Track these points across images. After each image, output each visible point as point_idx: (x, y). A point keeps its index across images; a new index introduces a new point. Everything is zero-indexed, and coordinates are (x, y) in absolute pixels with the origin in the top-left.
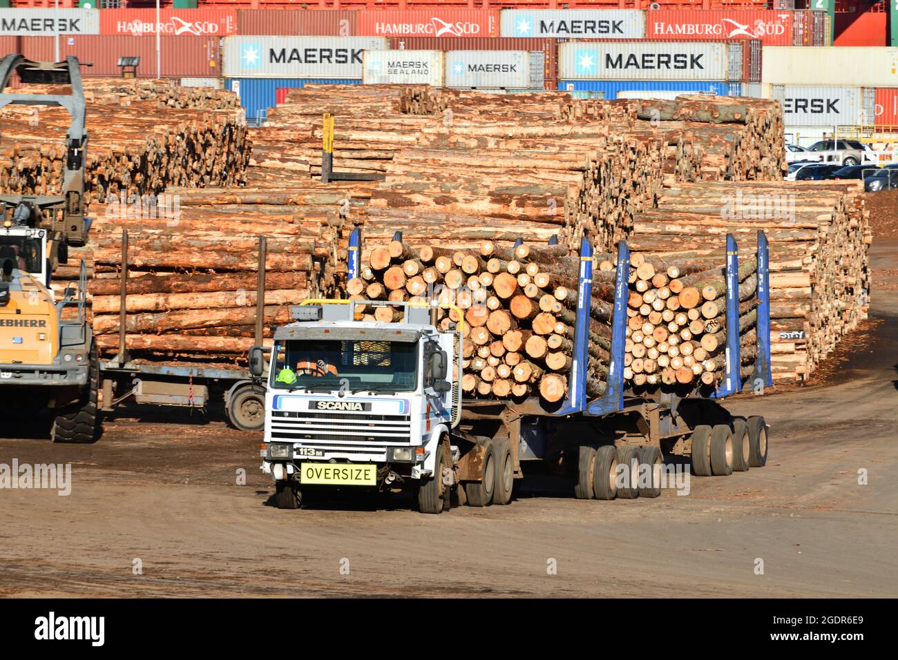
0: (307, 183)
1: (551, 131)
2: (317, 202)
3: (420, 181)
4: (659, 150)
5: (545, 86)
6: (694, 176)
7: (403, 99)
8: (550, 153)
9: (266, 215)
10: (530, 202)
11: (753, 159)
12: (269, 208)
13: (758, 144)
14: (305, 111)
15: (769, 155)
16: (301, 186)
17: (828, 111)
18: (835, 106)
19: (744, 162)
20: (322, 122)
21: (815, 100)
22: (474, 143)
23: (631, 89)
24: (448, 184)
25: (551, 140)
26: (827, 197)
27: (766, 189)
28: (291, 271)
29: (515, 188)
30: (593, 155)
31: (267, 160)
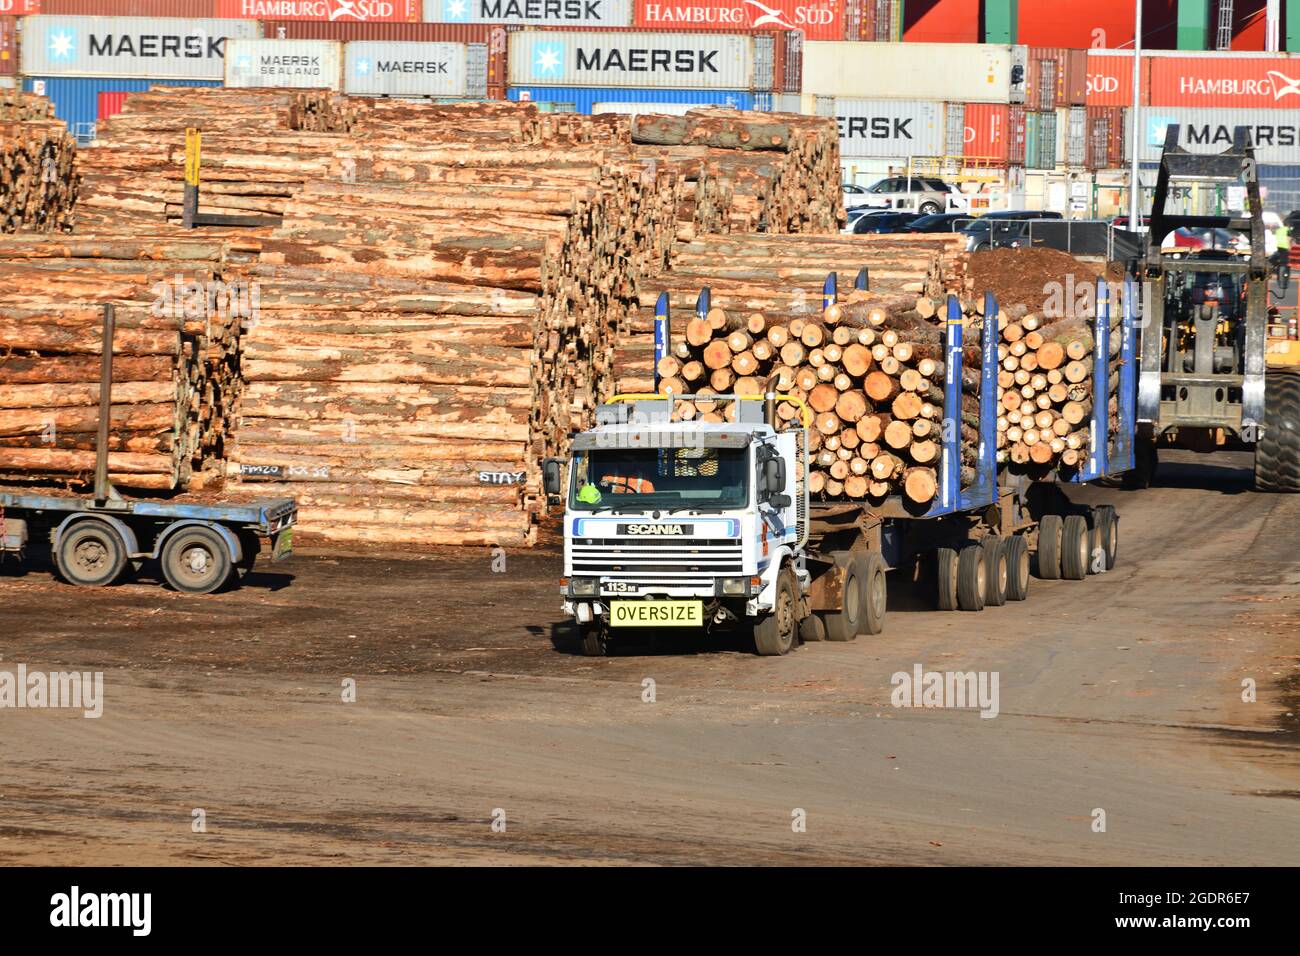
0: (163, 229)
1: (521, 158)
2: (181, 255)
3: (332, 227)
4: (672, 186)
5: (488, 93)
6: (719, 226)
7: (294, 109)
8: (520, 189)
9: (107, 274)
10: (491, 259)
11: (797, 203)
12: (111, 263)
13: (805, 181)
14: (151, 126)
15: (820, 197)
16: (154, 233)
17: (896, 136)
18: (907, 128)
19: (785, 207)
20: (184, 140)
21: (878, 119)
22: (409, 174)
23: (613, 101)
24: (373, 233)
25: (521, 170)
26: (916, 258)
27: (829, 245)
28: (149, 355)
29: (468, 239)
30: (582, 193)
31: (96, 196)
